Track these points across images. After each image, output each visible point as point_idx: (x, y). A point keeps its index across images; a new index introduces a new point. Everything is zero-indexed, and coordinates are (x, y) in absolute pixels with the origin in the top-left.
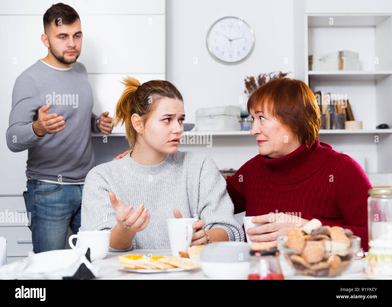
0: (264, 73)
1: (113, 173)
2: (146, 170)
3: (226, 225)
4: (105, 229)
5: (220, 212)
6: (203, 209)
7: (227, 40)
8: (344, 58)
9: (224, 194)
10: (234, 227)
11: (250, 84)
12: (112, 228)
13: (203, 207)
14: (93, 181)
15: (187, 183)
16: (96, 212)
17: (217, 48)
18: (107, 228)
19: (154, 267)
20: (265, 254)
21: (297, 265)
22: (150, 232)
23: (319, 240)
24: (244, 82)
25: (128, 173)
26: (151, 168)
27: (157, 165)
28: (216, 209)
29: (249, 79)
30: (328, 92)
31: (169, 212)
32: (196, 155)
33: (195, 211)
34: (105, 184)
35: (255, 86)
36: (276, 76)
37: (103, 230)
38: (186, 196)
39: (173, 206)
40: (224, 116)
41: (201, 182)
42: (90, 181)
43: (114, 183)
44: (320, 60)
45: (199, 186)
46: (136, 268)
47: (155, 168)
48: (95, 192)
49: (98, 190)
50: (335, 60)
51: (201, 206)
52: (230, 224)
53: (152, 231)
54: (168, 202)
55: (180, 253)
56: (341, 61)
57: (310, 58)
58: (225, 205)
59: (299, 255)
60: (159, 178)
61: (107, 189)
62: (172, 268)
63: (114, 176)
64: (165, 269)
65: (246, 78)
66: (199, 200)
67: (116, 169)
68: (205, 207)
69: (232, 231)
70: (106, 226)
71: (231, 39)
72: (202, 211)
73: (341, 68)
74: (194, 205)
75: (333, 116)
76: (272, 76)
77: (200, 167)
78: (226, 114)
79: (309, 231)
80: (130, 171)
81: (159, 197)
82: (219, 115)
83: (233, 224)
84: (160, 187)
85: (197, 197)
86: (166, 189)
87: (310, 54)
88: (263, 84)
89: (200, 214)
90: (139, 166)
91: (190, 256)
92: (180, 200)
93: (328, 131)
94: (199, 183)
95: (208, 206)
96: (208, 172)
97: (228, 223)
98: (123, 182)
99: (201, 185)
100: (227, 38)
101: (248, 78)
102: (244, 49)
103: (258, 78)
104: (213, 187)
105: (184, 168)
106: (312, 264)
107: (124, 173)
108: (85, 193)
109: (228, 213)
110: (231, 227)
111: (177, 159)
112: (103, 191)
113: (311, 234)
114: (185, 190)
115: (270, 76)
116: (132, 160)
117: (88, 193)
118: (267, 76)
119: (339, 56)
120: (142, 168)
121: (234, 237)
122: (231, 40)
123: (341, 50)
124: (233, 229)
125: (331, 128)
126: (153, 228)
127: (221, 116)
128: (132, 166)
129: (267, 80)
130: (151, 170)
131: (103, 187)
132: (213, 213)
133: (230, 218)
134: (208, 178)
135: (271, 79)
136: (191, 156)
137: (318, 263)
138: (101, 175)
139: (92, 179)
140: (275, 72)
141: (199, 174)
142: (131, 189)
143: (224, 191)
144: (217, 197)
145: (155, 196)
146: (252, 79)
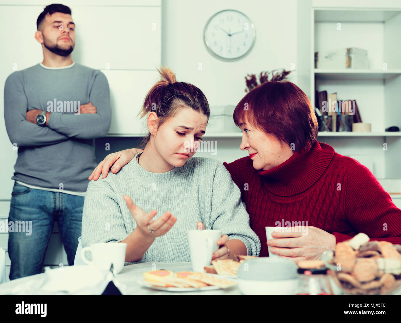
0: (266, 71)
1: (119, 181)
2: (155, 178)
3: (243, 236)
4: (111, 240)
5: (235, 222)
6: (216, 219)
7: (226, 35)
8: (352, 56)
9: (239, 204)
10: (251, 238)
11: (251, 82)
12: (119, 239)
13: (216, 217)
14: (98, 188)
15: (198, 191)
16: (100, 222)
17: (215, 43)
18: (114, 240)
19: (186, 286)
20: (316, 272)
21: (344, 283)
22: (159, 245)
23: (369, 256)
24: (245, 80)
25: (135, 181)
26: (160, 176)
27: (167, 173)
28: (231, 219)
29: (250, 77)
30: (334, 92)
31: (180, 224)
32: (207, 161)
33: (207, 221)
34: (111, 192)
35: (256, 84)
36: (279, 74)
37: (109, 241)
38: (198, 206)
39: (184, 216)
40: (223, 117)
41: (214, 191)
42: (94, 188)
43: (120, 191)
44: (326, 57)
45: (212, 195)
46: (167, 287)
47: (165, 176)
48: (100, 200)
49: (103, 198)
50: (343, 58)
51: (214, 215)
52: (248, 236)
53: (161, 244)
54: (178, 213)
55: (205, 268)
56: (350, 59)
57: (316, 55)
58: (240, 215)
59: (349, 273)
60: (169, 187)
61: (113, 198)
62: (205, 286)
63: (120, 183)
64: (199, 287)
65: (246, 76)
66: (211, 210)
67: (122, 176)
68: (218, 217)
69: (249, 243)
70: (113, 237)
71: (231, 33)
72: (216, 221)
73: (349, 66)
74: (206, 215)
75: (339, 117)
76: (275, 73)
77: (213, 174)
78: (226, 114)
79: (357, 247)
80: (137, 179)
81: (168, 208)
82: (218, 115)
83: (251, 236)
84: (169, 197)
85: (209, 207)
86: (176, 198)
87: (316, 51)
88: (265, 82)
89: (213, 224)
90: (147, 174)
91: (218, 272)
92: (192, 210)
93: (334, 134)
94: (212, 191)
95: (221, 216)
96: (221, 179)
97: (245, 234)
98: (129, 191)
99: (215, 193)
100: (226, 32)
101: (248, 75)
102: (244, 44)
103: (260, 75)
104: (227, 196)
105: (195, 176)
106: (363, 283)
107: (131, 181)
108: (88, 200)
109: (245, 223)
110: (248, 239)
111: (188, 166)
112: (108, 199)
113: (359, 250)
114: (197, 199)
115: (273, 74)
116: (140, 167)
117: (91, 201)
118: (269, 73)
119: (347, 54)
120: (151, 175)
121: (251, 249)
122: (230, 35)
123: (349, 47)
124: (250, 240)
125: (337, 130)
126: (163, 242)
127: (220, 117)
128: (139, 173)
129: (270, 78)
130: (160, 178)
131: (109, 195)
132: (228, 223)
133: (248, 228)
134: (221, 186)
135: (273, 77)
136: (202, 162)
137: (370, 282)
138: (107, 182)
139: (97, 185)
140: (278, 70)
141: (212, 181)
142: (139, 198)
143: (239, 199)
144: (232, 206)
145: (164, 207)
146: (253, 77)
